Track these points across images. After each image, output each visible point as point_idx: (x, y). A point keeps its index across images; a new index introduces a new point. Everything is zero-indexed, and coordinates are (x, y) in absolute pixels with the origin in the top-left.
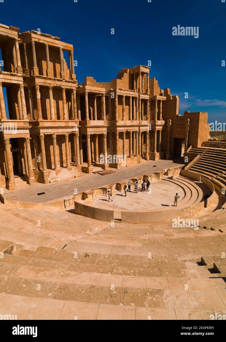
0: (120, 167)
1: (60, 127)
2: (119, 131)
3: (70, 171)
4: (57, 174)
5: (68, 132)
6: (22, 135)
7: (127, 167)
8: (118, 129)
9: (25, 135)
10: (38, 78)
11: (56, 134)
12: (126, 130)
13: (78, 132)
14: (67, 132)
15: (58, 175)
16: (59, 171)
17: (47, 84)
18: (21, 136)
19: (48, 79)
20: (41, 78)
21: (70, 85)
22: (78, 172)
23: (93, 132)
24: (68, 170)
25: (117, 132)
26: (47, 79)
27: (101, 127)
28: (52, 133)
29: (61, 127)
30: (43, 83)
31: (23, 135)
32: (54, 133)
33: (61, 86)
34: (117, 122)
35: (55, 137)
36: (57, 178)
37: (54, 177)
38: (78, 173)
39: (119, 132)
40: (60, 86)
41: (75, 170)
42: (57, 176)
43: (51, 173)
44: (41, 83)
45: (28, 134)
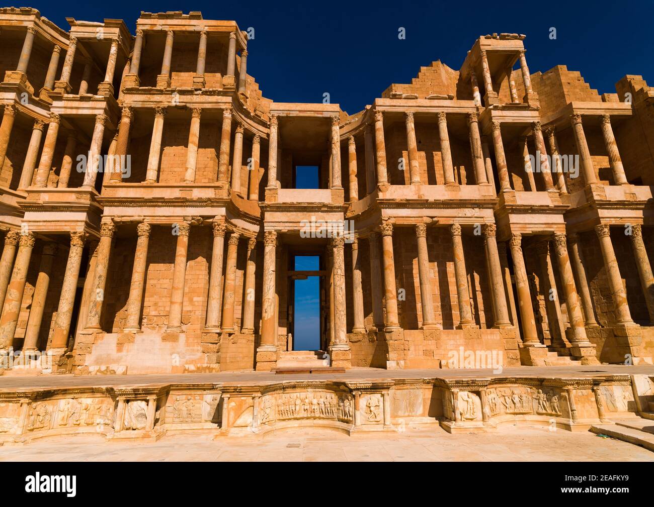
0: (402, 362)
1: (162, 202)
2: (392, 221)
3: (169, 344)
4: (120, 345)
5: (186, 218)
6: (63, 224)
7: (443, 368)
8: (386, 213)
9: (73, 224)
10: (130, 94)
11: (148, 220)
12: (429, 220)
13: (221, 218)
14: (184, 217)
15: (124, 353)
16: (130, 339)
17: (152, 103)
18: (61, 227)
19: (157, 94)
20: (139, 94)
21: (215, 101)
22: (199, 354)
23: (287, 224)
24: (164, 339)
25: (382, 224)
26: (154, 94)
27: (320, 207)
28: (136, 218)
29: (166, 202)
30: (141, 103)
31: (67, 224)
32: (143, 218)
33: (188, 105)
34: (380, 190)
35: (144, 229)
36: (117, 361)
37: (108, 355)
38: (200, 359)
39: (394, 225)
40: (184, 104)
41: (188, 344)
42: (120, 354)
43: (99, 341)
44: (136, 103)
45: (79, 224)
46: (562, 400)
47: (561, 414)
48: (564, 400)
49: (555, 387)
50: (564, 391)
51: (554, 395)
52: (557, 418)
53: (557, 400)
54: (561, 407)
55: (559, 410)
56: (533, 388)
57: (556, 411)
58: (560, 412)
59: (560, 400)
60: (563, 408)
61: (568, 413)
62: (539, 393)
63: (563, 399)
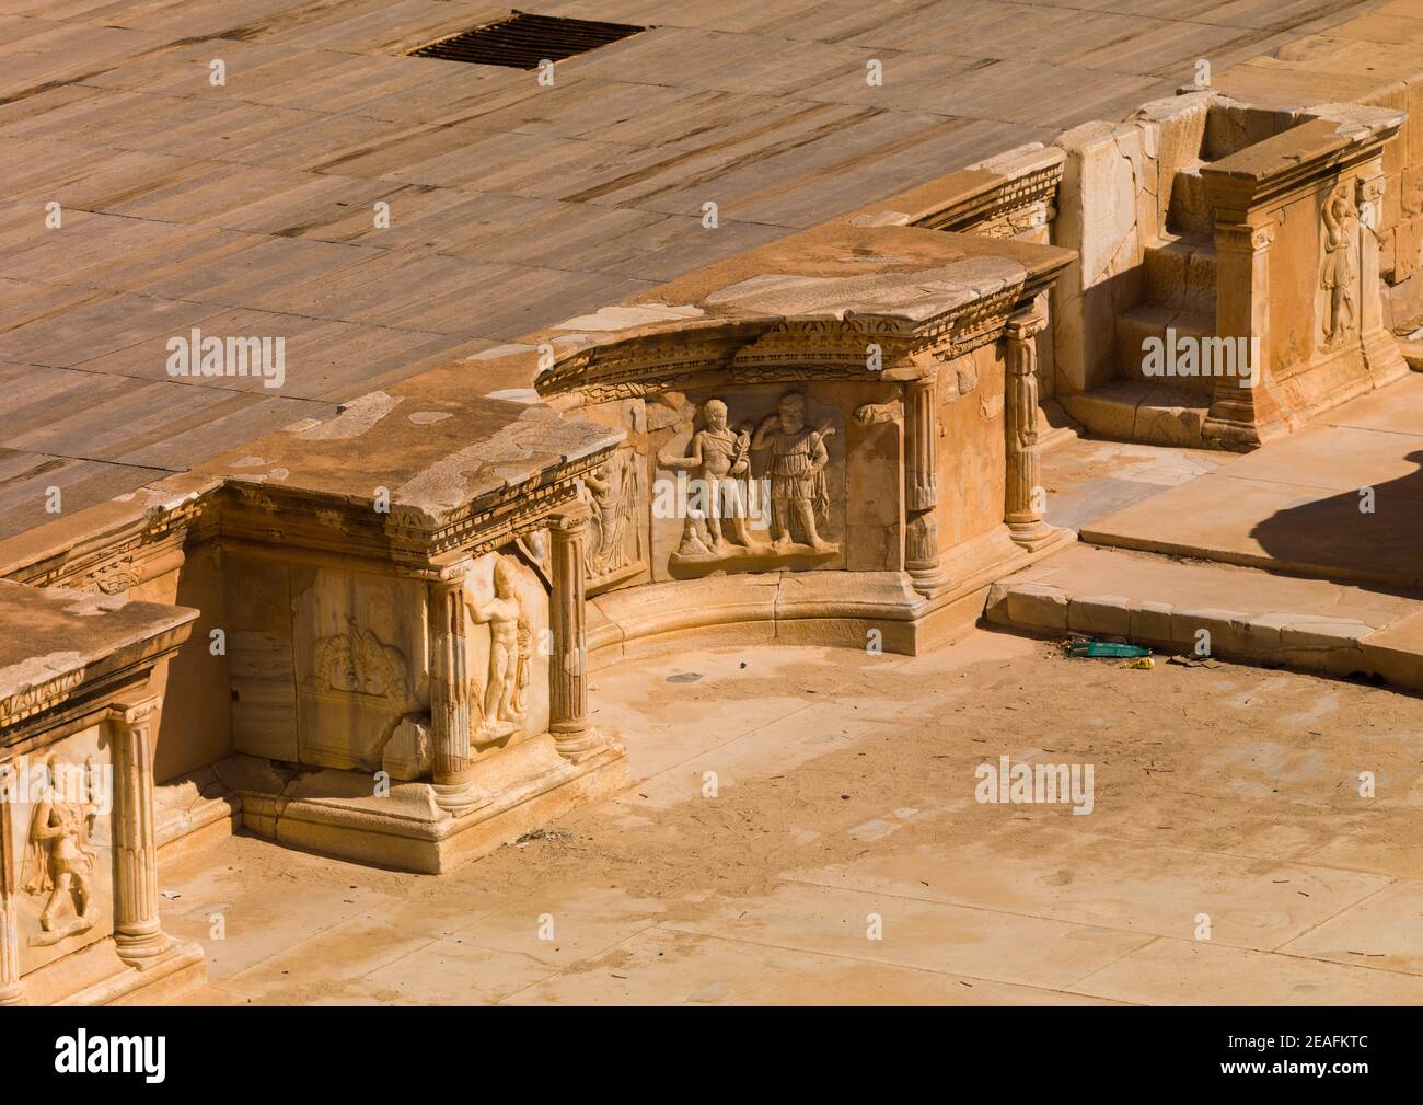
46: (858, 454)
47: (834, 547)
48: (869, 457)
49: (823, 369)
50: (880, 388)
51: (808, 429)
52: (805, 577)
53: (825, 458)
54: (839, 503)
55: (820, 524)
56: (672, 396)
57: (801, 536)
58: (827, 537)
59: (847, 454)
60: (855, 509)
61: (890, 533)
62: (703, 424)
63: (868, 445)
